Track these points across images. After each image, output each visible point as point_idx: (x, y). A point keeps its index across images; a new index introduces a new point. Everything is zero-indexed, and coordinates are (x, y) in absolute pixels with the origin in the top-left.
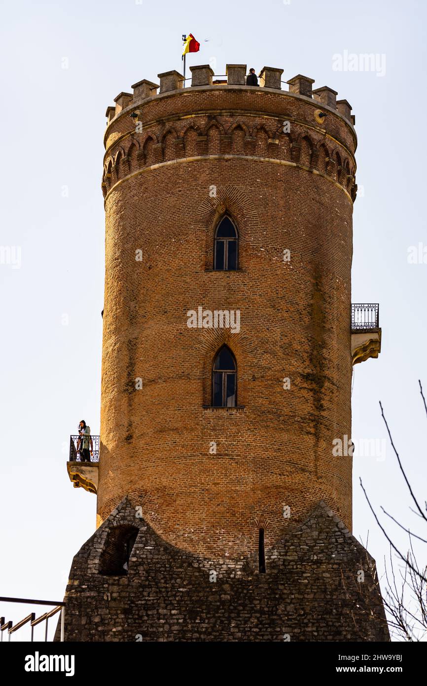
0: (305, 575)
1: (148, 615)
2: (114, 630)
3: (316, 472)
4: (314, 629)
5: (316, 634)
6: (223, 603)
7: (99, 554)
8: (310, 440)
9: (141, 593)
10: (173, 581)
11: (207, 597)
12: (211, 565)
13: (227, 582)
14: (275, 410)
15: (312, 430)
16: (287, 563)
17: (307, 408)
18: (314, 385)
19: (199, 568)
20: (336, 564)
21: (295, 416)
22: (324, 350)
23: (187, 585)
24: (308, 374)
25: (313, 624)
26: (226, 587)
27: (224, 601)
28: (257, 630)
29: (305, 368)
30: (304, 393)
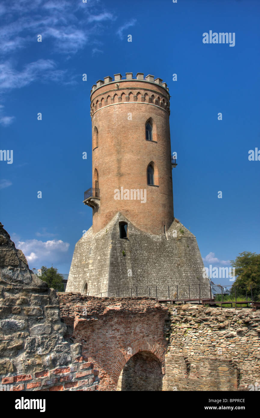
1: (137, 253)
10: (143, 242)
12: (152, 237)
13: (158, 243)
19: (149, 237)
23: (147, 243)
27: (158, 249)
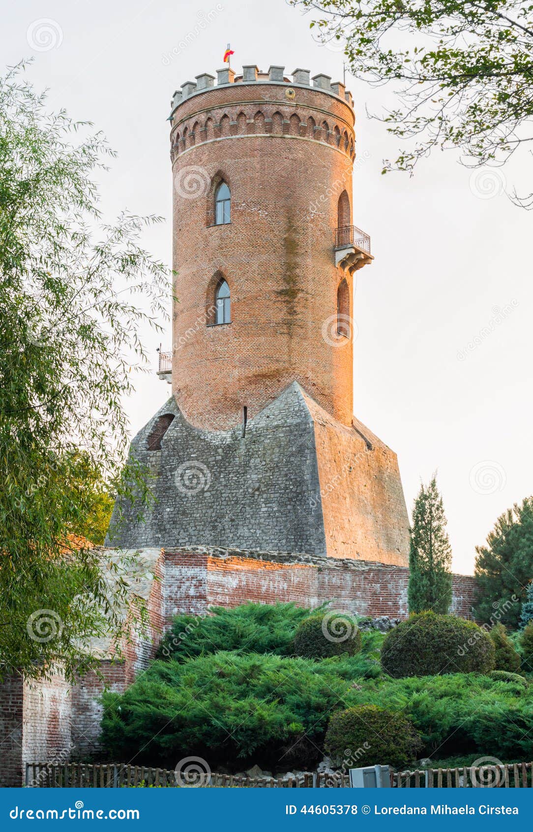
0: (268, 437)
2: (151, 487)
3: (290, 361)
4: (271, 474)
5: (271, 477)
6: (217, 462)
7: (147, 436)
8: (284, 339)
9: (169, 460)
10: (188, 450)
11: (208, 459)
12: (212, 436)
13: (221, 447)
14: (254, 321)
15: (285, 331)
16: (257, 430)
17: (282, 315)
18: (287, 298)
19: (204, 439)
20: (288, 426)
21: (270, 323)
22: (298, 270)
23: (197, 452)
24: (283, 291)
25: (271, 470)
26: (220, 450)
27: (218, 461)
28: (236, 478)
29: (279, 286)
30: (278, 305)
